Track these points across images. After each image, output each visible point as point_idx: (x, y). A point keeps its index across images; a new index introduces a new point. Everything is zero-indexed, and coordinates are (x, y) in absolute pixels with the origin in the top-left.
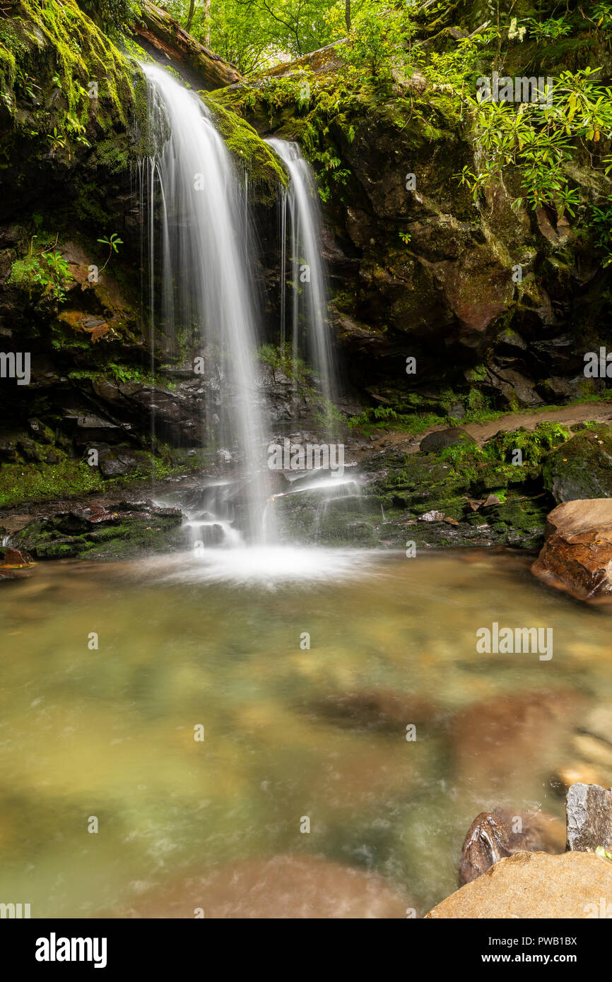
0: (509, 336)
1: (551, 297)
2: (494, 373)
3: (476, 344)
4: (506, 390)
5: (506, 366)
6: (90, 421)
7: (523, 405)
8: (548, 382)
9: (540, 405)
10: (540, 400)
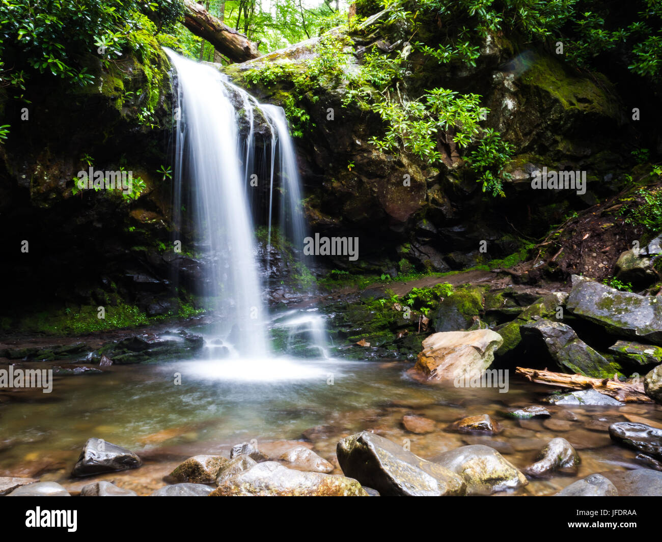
0: (425, 225)
1: (451, 200)
2: (416, 248)
3: (401, 230)
4: (425, 260)
5: (424, 244)
6: (141, 278)
7: (435, 270)
8: (452, 255)
9: (447, 270)
10: (447, 267)
